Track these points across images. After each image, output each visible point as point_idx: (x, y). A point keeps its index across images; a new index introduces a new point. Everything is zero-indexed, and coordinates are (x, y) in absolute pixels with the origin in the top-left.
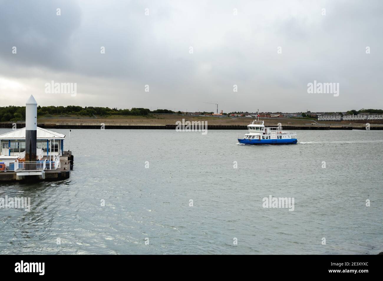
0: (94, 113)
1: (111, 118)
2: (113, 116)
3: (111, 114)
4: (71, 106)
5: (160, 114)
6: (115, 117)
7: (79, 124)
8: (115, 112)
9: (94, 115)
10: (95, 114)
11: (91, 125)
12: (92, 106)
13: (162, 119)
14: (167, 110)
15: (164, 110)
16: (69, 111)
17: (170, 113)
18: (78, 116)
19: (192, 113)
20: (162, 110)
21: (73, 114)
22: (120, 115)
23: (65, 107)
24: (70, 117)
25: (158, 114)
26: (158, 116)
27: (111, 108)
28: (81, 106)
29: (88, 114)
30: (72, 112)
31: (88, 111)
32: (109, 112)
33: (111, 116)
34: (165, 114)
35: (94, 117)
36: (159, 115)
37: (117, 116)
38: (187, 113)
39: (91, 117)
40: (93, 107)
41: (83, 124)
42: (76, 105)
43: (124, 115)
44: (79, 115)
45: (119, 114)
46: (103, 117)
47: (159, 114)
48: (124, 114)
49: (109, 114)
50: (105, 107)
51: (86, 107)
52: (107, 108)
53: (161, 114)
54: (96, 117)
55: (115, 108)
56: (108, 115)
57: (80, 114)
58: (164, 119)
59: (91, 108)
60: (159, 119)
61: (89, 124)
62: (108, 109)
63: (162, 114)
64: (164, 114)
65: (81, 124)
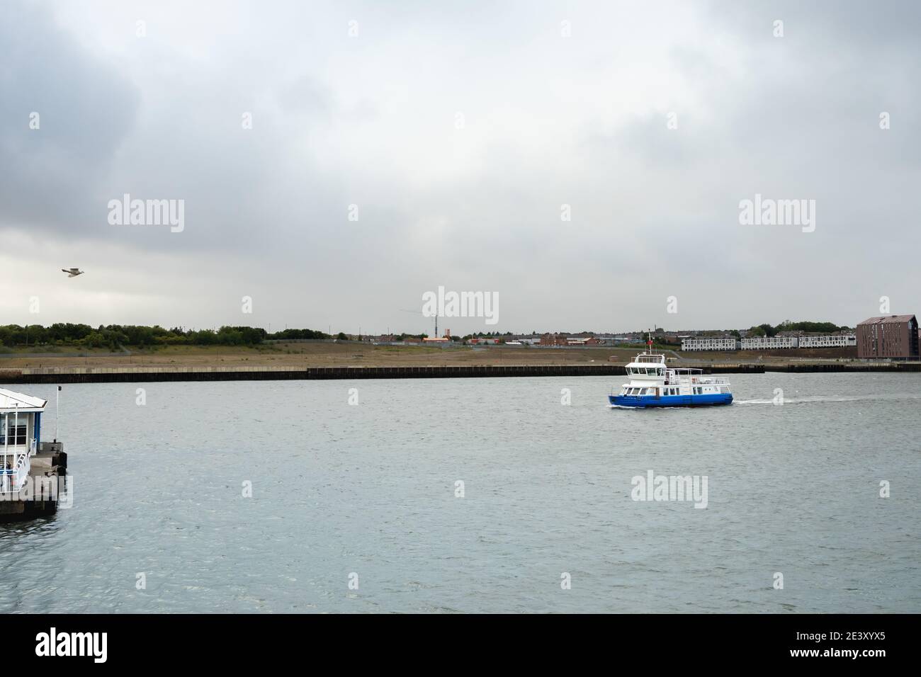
0: (123, 340)
1: (168, 354)
2: (171, 349)
3: (166, 344)
4: (61, 325)
5: (292, 340)
6: (176, 349)
7: (84, 371)
8: (176, 337)
9: (121, 346)
10: (125, 344)
11: (115, 371)
12: (117, 324)
13: (298, 353)
14: (310, 329)
15: (304, 330)
16: (57, 337)
17: (317, 338)
18: (79, 349)
19: (371, 337)
20: (297, 331)
21: (68, 344)
22: (189, 344)
23: (45, 327)
24: (59, 351)
25: (287, 340)
26: (286, 346)
27: (167, 327)
28: (88, 325)
29: (107, 345)
30: (64, 340)
31: (106, 337)
32: (160, 338)
33: (166, 347)
34: (306, 340)
35: (122, 351)
36: (289, 344)
37: (183, 348)
38: (360, 337)
39: (113, 351)
40: (119, 327)
41: (94, 371)
42: (76, 322)
43: (201, 346)
44: (83, 348)
45: (186, 343)
46: (146, 352)
47: (291, 342)
48: (200, 344)
49: (161, 343)
50: (152, 326)
51: (101, 327)
52: (157, 326)
53: (295, 342)
54: (129, 352)
55: (178, 328)
56: (157, 346)
57: (86, 344)
58: (302, 352)
59: (117, 328)
60: (289, 353)
61: (110, 371)
62: (158, 331)
63: (298, 340)
64: (302, 340)
65: (89, 369)
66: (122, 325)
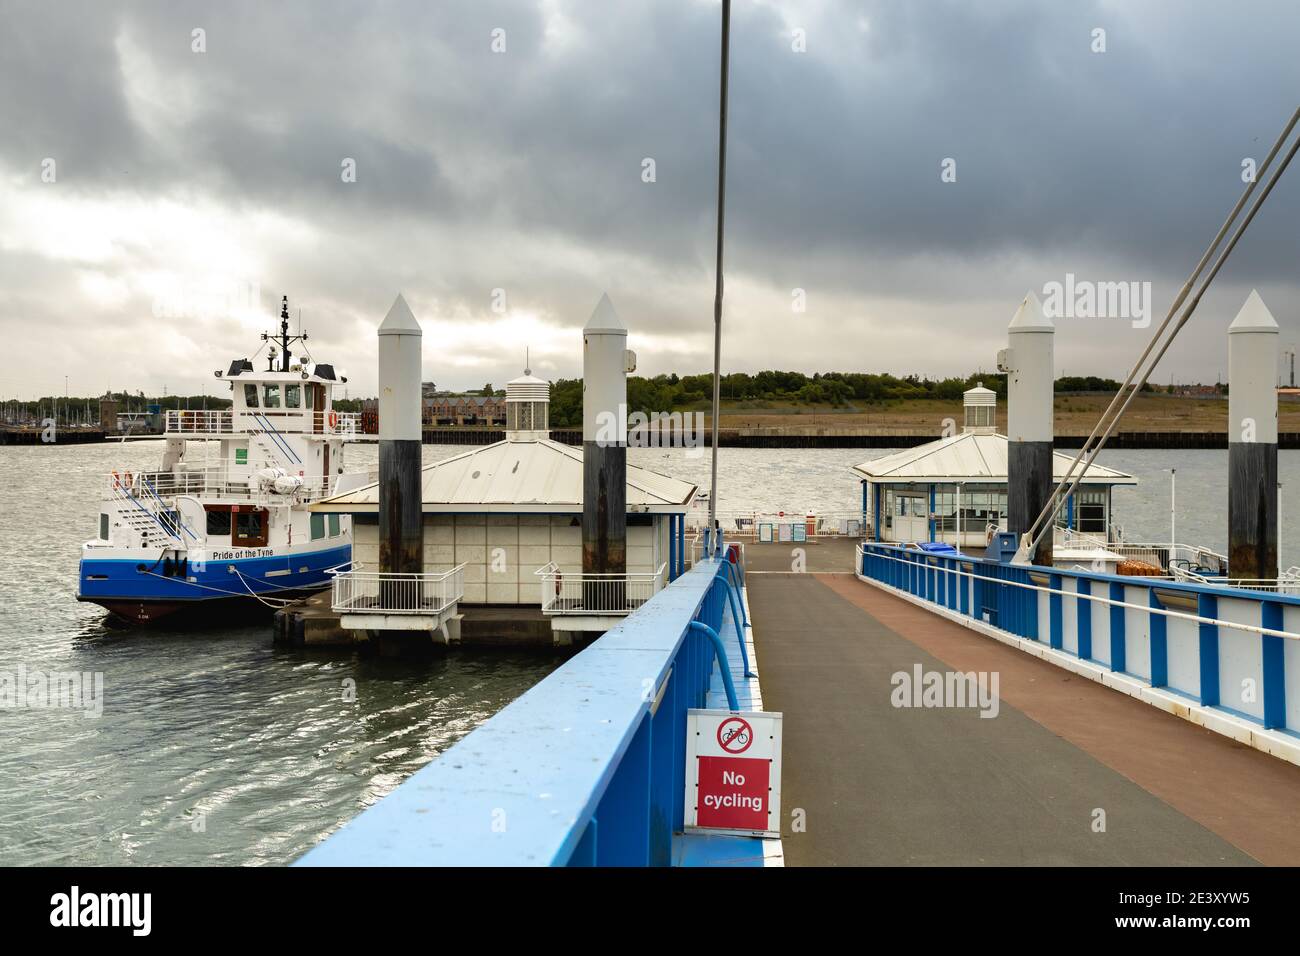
0: (848, 393)
1: (905, 411)
2: (908, 405)
3: (902, 397)
4: (769, 373)
5: (1074, 393)
6: (915, 406)
7: (814, 433)
8: (913, 389)
9: (845, 401)
10: (850, 397)
11: (853, 434)
12: (836, 372)
13: (1084, 411)
14: (1098, 377)
15: (1088, 379)
16: (766, 390)
17: (1108, 390)
18: (795, 404)
19: (1187, 387)
20: (1078, 380)
21: (780, 398)
22: (932, 398)
23: (750, 376)
24: (772, 407)
25: (1066, 393)
26: (1066, 401)
27: (899, 375)
28: (800, 373)
29: (827, 399)
30: (775, 393)
31: (826, 388)
32: (893, 390)
33: (902, 403)
34: (1093, 393)
35: (847, 407)
36: (1069, 398)
37: (924, 403)
38: (1171, 389)
39: (836, 408)
40: (839, 375)
41: (827, 434)
42: (786, 370)
43: (948, 400)
44: (798, 403)
45: (927, 397)
46: (877, 409)
47: (1072, 396)
48: (946, 397)
49: (895, 397)
50: (879, 375)
51: (816, 375)
52: (886, 375)
53: (1078, 395)
54: (856, 409)
55: (914, 377)
56: (892, 402)
57: (802, 398)
58: (1090, 410)
59: (836, 377)
60: (1070, 411)
61: (847, 433)
62: (887, 381)
63: (1082, 393)
64: (1088, 392)
65: (820, 431)
66: (843, 373)
